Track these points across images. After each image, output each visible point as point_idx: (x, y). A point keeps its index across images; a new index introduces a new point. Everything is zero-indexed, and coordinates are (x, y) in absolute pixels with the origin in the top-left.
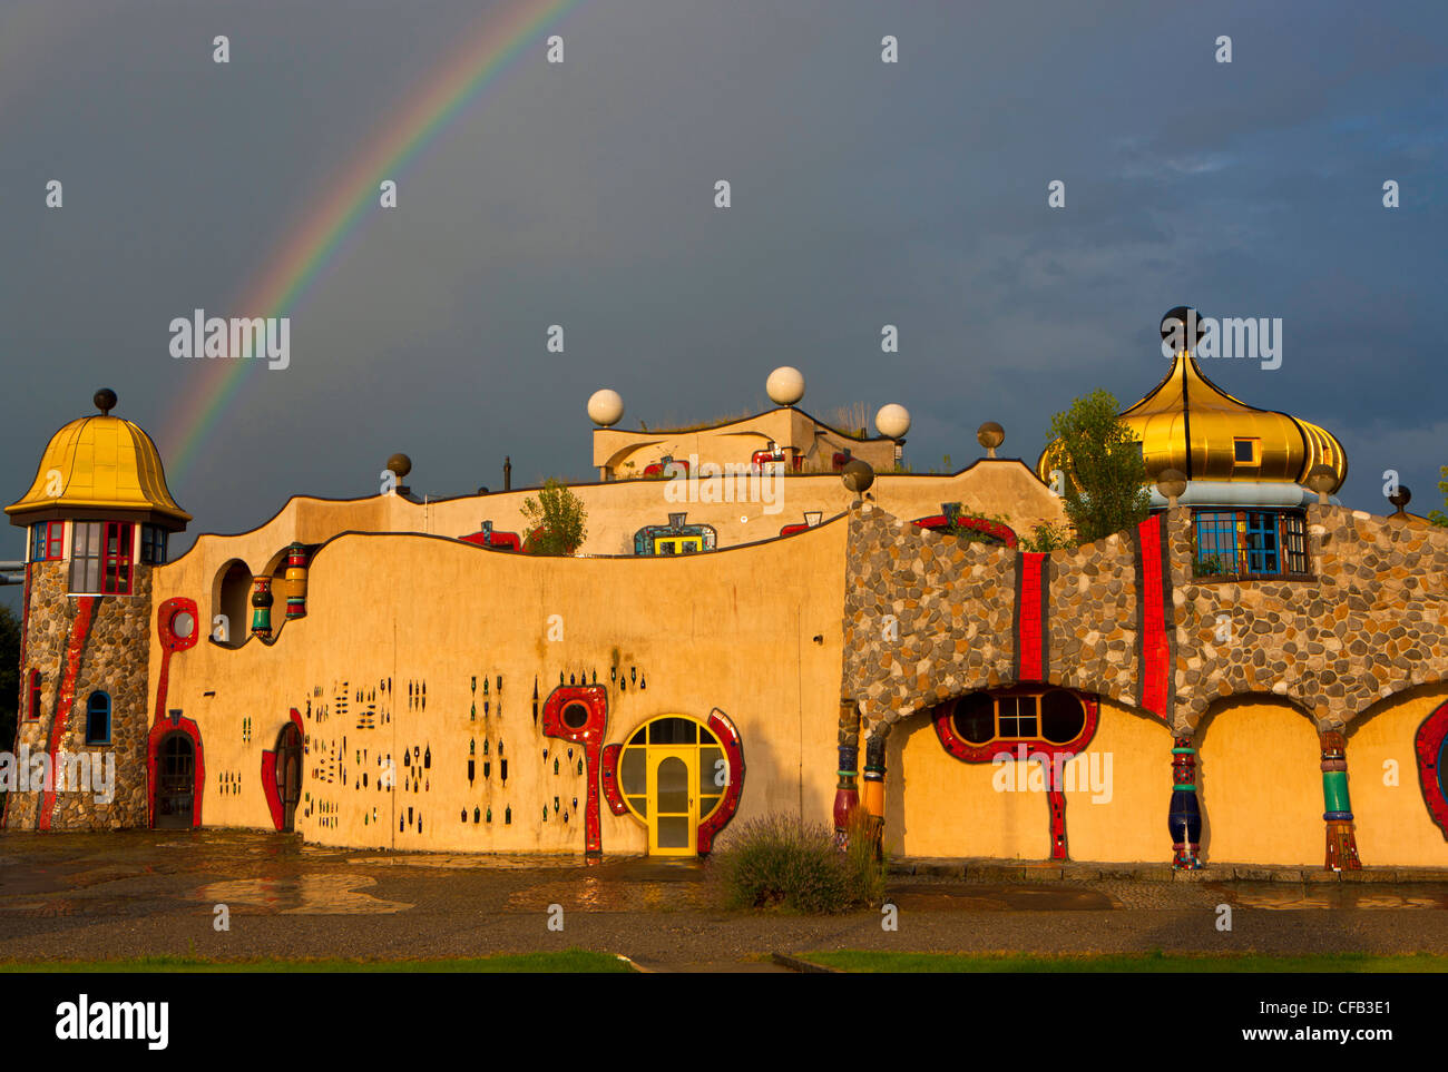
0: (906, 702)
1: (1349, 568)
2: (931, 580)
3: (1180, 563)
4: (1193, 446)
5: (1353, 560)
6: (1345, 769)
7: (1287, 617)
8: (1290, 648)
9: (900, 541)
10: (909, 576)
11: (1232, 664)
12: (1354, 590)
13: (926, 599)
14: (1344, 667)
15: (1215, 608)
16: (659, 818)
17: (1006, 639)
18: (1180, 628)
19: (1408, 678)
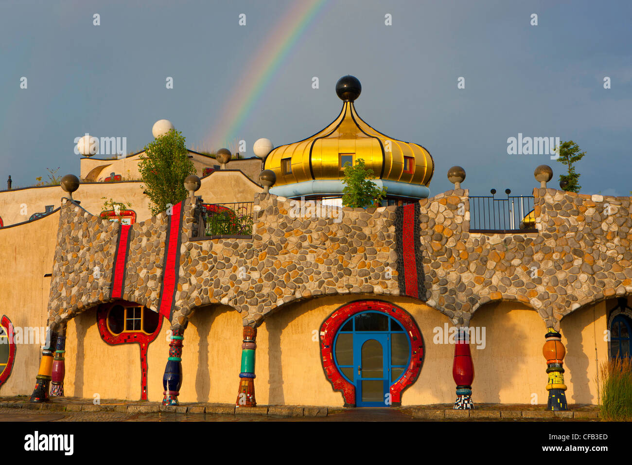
0: (65, 311)
1: (271, 230)
2: (85, 240)
3: (187, 229)
5: (274, 226)
7: (234, 259)
8: (234, 278)
9: (76, 219)
10: (76, 240)
11: (203, 287)
12: (271, 243)
13: (81, 251)
14: (260, 289)
15: (199, 255)
17: (109, 274)
18: (181, 268)
19: (294, 294)
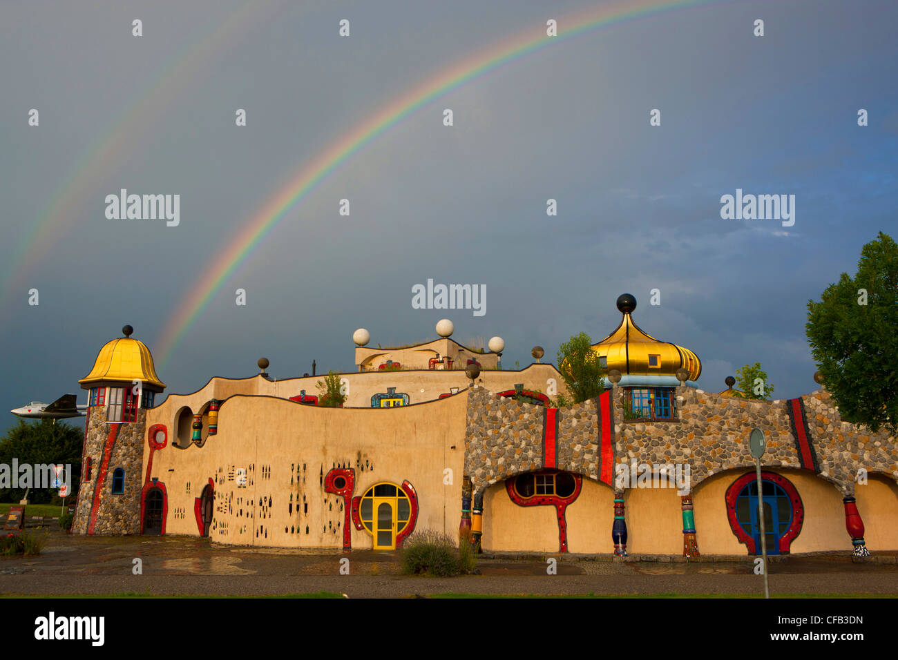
0: (492, 478)
1: (695, 416)
2: (505, 420)
3: (618, 413)
4: (629, 359)
5: (696, 412)
6: (692, 509)
7: (666, 438)
8: (668, 453)
9: (491, 402)
10: (495, 419)
11: (642, 461)
12: (697, 426)
13: (503, 429)
14: (692, 462)
15: (634, 434)
16: (378, 532)
17: (539, 449)
18: (618, 444)
19: (721, 467)
